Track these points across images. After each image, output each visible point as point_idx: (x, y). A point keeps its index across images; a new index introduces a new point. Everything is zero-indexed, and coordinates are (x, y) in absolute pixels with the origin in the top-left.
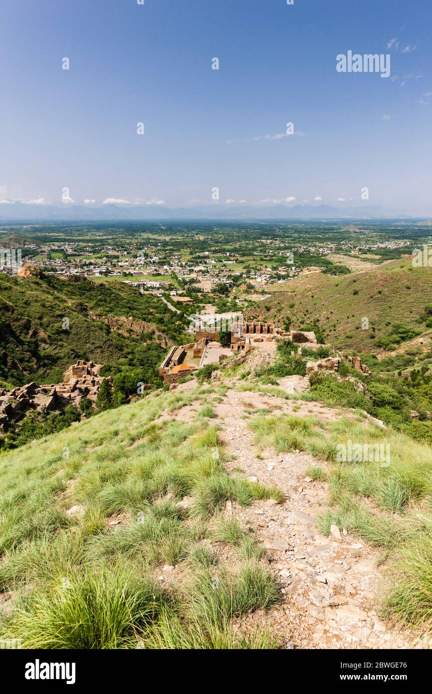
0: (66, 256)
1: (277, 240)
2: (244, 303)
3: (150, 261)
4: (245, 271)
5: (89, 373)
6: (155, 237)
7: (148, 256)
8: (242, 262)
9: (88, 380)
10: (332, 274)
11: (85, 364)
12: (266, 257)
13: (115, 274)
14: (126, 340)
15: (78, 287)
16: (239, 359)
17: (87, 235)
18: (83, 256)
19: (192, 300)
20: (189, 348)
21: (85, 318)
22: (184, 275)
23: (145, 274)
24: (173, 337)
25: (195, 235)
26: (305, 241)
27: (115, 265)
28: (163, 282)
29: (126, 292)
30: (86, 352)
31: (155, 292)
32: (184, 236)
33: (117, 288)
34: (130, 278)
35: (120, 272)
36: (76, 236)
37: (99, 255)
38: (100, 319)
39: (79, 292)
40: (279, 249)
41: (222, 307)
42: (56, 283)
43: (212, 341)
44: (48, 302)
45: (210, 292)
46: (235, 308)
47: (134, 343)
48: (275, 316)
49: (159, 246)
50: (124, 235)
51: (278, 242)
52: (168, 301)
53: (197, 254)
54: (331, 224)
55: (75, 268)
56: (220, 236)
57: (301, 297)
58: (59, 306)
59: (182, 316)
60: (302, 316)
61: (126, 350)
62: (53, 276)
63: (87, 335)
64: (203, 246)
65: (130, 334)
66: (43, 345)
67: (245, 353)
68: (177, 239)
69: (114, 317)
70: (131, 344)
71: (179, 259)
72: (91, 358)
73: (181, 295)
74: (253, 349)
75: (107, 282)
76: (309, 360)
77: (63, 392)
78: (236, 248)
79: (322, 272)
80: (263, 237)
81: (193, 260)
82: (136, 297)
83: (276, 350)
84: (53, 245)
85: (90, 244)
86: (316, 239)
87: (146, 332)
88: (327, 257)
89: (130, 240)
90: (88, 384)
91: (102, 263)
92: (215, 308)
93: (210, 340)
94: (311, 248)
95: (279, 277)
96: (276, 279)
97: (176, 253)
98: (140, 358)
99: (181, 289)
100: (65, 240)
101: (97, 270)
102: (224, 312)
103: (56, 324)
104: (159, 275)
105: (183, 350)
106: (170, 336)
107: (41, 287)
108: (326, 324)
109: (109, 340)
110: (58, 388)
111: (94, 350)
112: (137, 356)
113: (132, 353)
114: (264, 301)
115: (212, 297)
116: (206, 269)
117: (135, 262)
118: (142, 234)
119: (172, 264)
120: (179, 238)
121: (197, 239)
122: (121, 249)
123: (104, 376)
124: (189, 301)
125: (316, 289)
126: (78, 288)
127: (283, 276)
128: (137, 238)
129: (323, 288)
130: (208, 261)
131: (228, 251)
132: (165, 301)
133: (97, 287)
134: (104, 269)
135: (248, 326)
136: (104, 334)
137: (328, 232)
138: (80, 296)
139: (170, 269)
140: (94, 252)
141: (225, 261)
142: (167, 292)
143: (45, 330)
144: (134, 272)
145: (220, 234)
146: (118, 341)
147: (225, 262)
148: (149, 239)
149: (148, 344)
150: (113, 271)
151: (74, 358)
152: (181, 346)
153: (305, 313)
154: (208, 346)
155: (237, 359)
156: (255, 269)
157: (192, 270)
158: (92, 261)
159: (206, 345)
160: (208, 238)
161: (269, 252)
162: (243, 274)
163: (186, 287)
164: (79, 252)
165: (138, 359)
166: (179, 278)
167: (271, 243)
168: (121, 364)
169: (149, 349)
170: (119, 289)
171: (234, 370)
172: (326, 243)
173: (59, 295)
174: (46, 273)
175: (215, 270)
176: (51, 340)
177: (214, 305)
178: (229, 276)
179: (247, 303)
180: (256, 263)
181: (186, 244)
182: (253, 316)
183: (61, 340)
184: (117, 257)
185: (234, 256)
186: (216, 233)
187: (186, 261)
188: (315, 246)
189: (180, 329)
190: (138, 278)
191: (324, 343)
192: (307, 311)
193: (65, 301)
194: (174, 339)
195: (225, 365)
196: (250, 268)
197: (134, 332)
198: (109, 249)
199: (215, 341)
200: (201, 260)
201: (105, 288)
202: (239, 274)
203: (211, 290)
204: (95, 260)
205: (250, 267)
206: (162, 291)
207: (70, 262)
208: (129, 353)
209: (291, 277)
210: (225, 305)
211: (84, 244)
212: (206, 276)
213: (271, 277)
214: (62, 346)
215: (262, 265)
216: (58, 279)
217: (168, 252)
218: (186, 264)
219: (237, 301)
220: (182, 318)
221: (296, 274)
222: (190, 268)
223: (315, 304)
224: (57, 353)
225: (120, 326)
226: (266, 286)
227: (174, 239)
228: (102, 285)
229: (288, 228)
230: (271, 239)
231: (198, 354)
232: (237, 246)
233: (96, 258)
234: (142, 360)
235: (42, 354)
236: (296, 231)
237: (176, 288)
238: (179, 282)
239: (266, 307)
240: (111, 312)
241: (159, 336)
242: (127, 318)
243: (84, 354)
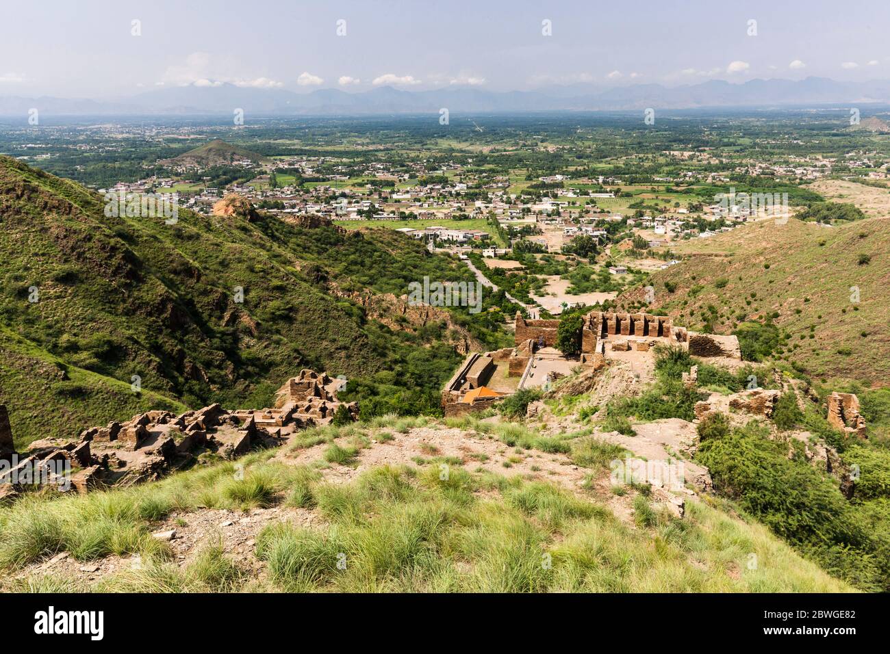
0: (302, 181)
1: (704, 151)
2: (625, 275)
3: (450, 193)
4: (632, 212)
5: (318, 393)
6: (464, 146)
7: (447, 181)
8: (628, 195)
9: (315, 407)
10: (819, 222)
11: (314, 376)
12: (677, 184)
13: (385, 215)
14: (394, 338)
15: (314, 237)
16: (581, 382)
17: (342, 143)
18: (331, 182)
19: (523, 266)
20: (501, 357)
21: (321, 295)
22: (512, 218)
23: (440, 215)
24: (481, 336)
25: (539, 143)
26: (765, 153)
27: (387, 198)
28: (472, 232)
29: (401, 249)
30: (320, 356)
31: (453, 250)
32: (517, 144)
33: (385, 241)
34: (412, 222)
35: (393, 212)
36: (321, 146)
37: (359, 180)
38: (349, 296)
39: (317, 246)
40: (709, 168)
41: (580, 281)
42: (277, 230)
43: (545, 346)
44: (259, 262)
45: (560, 251)
46: (606, 284)
47: (408, 343)
48: (686, 303)
49: (469, 163)
50: (406, 144)
51: (705, 156)
52: (478, 268)
53: (540, 179)
54: (825, 116)
55: (316, 202)
56: (587, 143)
57: (742, 266)
58: (278, 270)
59: (501, 296)
60: (741, 305)
61: (392, 356)
62: (273, 218)
63: (324, 324)
64: (553, 163)
65: (402, 326)
66: (247, 339)
67: (592, 370)
68: (505, 151)
69: (374, 294)
70: (402, 345)
71: (504, 188)
72: (327, 366)
73: (503, 257)
74: (609, 364)
75: (367, 228)
76: (716, 391)
77: (269, 424)
78: (618, 167)
79: (797, 216)
80: (675, 145)
81: (531, 190)
82: (418, 257)
83: (654, 367)
84: (281, 161)
85: (344, 160)
86: (789, 149)
87: (430, 323)
88: (811, 186)
89: (417, 153)
90: (314, 413)
91: (363, 194)
92: (566, 284)
93: (541, 344)
94: (776, 168)
95: (703, 226)
96: (696, 230)
97: (500, 178)
98: (416, 372)
99: (504, 245)
100: (301, 153)
101: (354, 208)
102: (584, 292)
103: (271, 304)
104: (466, 218)
105: (489, 360)
106: (474, 332)
107: (251, 236)
108: (793, 323)
109: (361, 336)
110: (259, 417)
111: (334, 352)
112: (411, 368)
113: (403, 361)
114: (663, 274)
115: (563, 261)
116: (555, 208)
117: (422, 194)
118: (439, 141)
119: (491, 199)
120: (509, 149)
121: (542, 149)
122: (399, 168)
123: (344, 400)
124: (517, 269)
125: (774, 250)
126: (315, 239)
127: (710, 224)
128: (429, 149)
129: (790, 249)
130: (559, 192)
131: (602, 173)
132: (472, 268)
133: (349, 238)
134: (365, 206)
135: (618, 321)
136: (354, 325)
137: (817, 135)
138: (319, 253)
139: (487, 207)
140: (351, 174)
141: (593, 192)
142: (477, 251)
143: (252, 313)
144: (420, 211)
145: (588, 139)
146: (378, 338)
147: (593, 195)
148: (453, 150)
149: (433, 347)
150: (381, 210)
151: (299, 365)
152: (487, 353)
153: (750, 299)
154: (538, 356)
155: (577, 382)
156: (655, 209)
157: (529, 210)
158: (347, 191)
159: (534, 353)
160: (563, 149)
161: (685, 176)
162: (629, 218)
163: (513, 242)
164: (325, 173)
165: (413, 374)
166: (502, 225)
167: (691, 158)
168: (382, 382)
169: (434, 356)
170: (389, 243)
171: (570, 402)
172: (811, 156)
173: (281, 251)
174: (262, 212)
175: (573, 210)
176: (261, 332)
177: (565, 278)
178: (599, 221)
179: (631, 275)
180: (657, 197)
181: (520, 160)
182: (639, 302)
183: (278, 332)
184: (391, 184)
185: (613, 183)
186: (581, 138)
187: (519, 192)
188: (787, 163)
189: (497, 321)
190: (426, 224)
191: (755, 360)
192: (753, 296)
193: (290, 263)
194: (481, 339)
195: (554, 392)
196: (644, 207)
197: (408, 323)
198: (377, 170)
199: (550, 345)
200: (550, 190)
201: (363, 241)
202: (619, 218)
203: (562, 249)
204: (352, 188)
205: (644, 205)
206: (467, 248)
207: (307, 192)
208: (396, 362)
209: (729, 226)
210: (586, 278)
211: (335, 160)
212: (554, 222)
213: (687, 225)
214: (278, 342)
215: (668, 201)
216: (282, 223)
217: (484, 174)
218: (518, 198)
219: (612, 271)
220: (501, 299)
221: (739, 220)
222: (525, 206)
223: (771, 282)
224: (270, 355)
225: (385, 311)
226: (673, 243)
227: (498, 151)
228: (357, 234)
229: (731, 128)
230: (692, 149)
231: (516, 369)
232: (621, 163)
233: (353, 185)
234: (420, 377)
235: (244, 354)
236: (748, 133)
237: (494, 244)
238: (502, 233)
239: (667, 285)
240: (371, 284)
241: (455, 332)
242: (398, 296)
243: (317, 359)
